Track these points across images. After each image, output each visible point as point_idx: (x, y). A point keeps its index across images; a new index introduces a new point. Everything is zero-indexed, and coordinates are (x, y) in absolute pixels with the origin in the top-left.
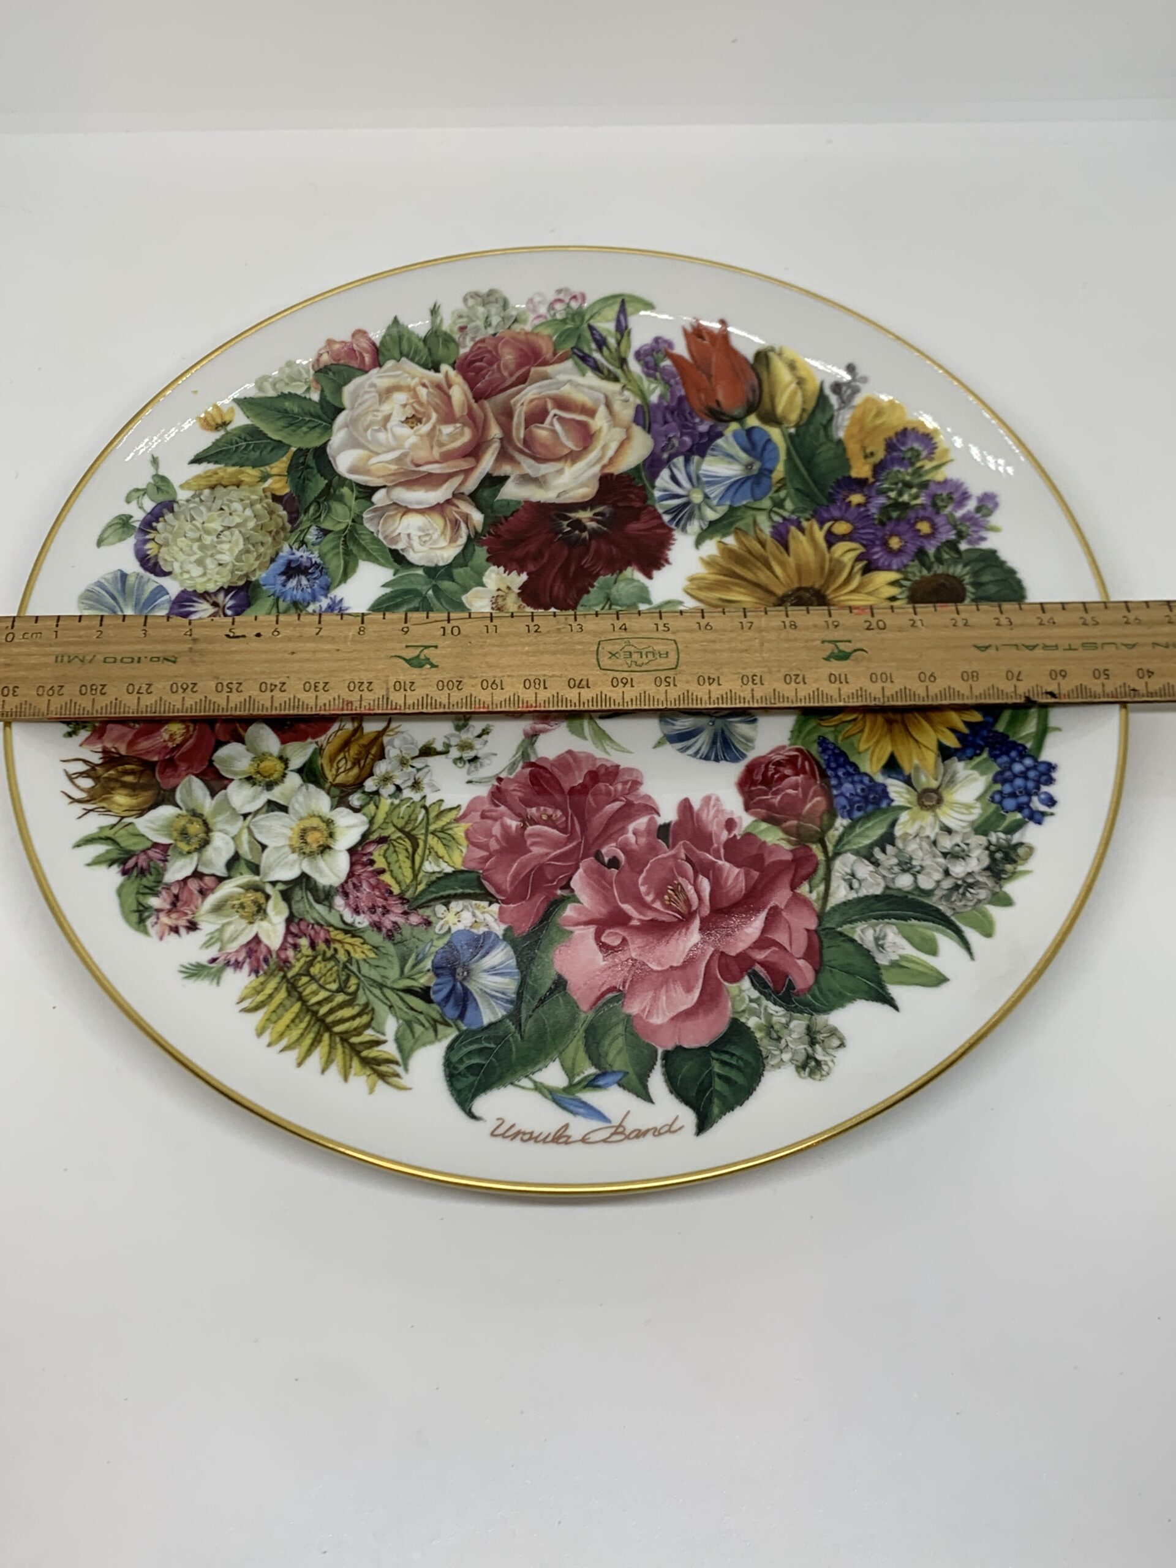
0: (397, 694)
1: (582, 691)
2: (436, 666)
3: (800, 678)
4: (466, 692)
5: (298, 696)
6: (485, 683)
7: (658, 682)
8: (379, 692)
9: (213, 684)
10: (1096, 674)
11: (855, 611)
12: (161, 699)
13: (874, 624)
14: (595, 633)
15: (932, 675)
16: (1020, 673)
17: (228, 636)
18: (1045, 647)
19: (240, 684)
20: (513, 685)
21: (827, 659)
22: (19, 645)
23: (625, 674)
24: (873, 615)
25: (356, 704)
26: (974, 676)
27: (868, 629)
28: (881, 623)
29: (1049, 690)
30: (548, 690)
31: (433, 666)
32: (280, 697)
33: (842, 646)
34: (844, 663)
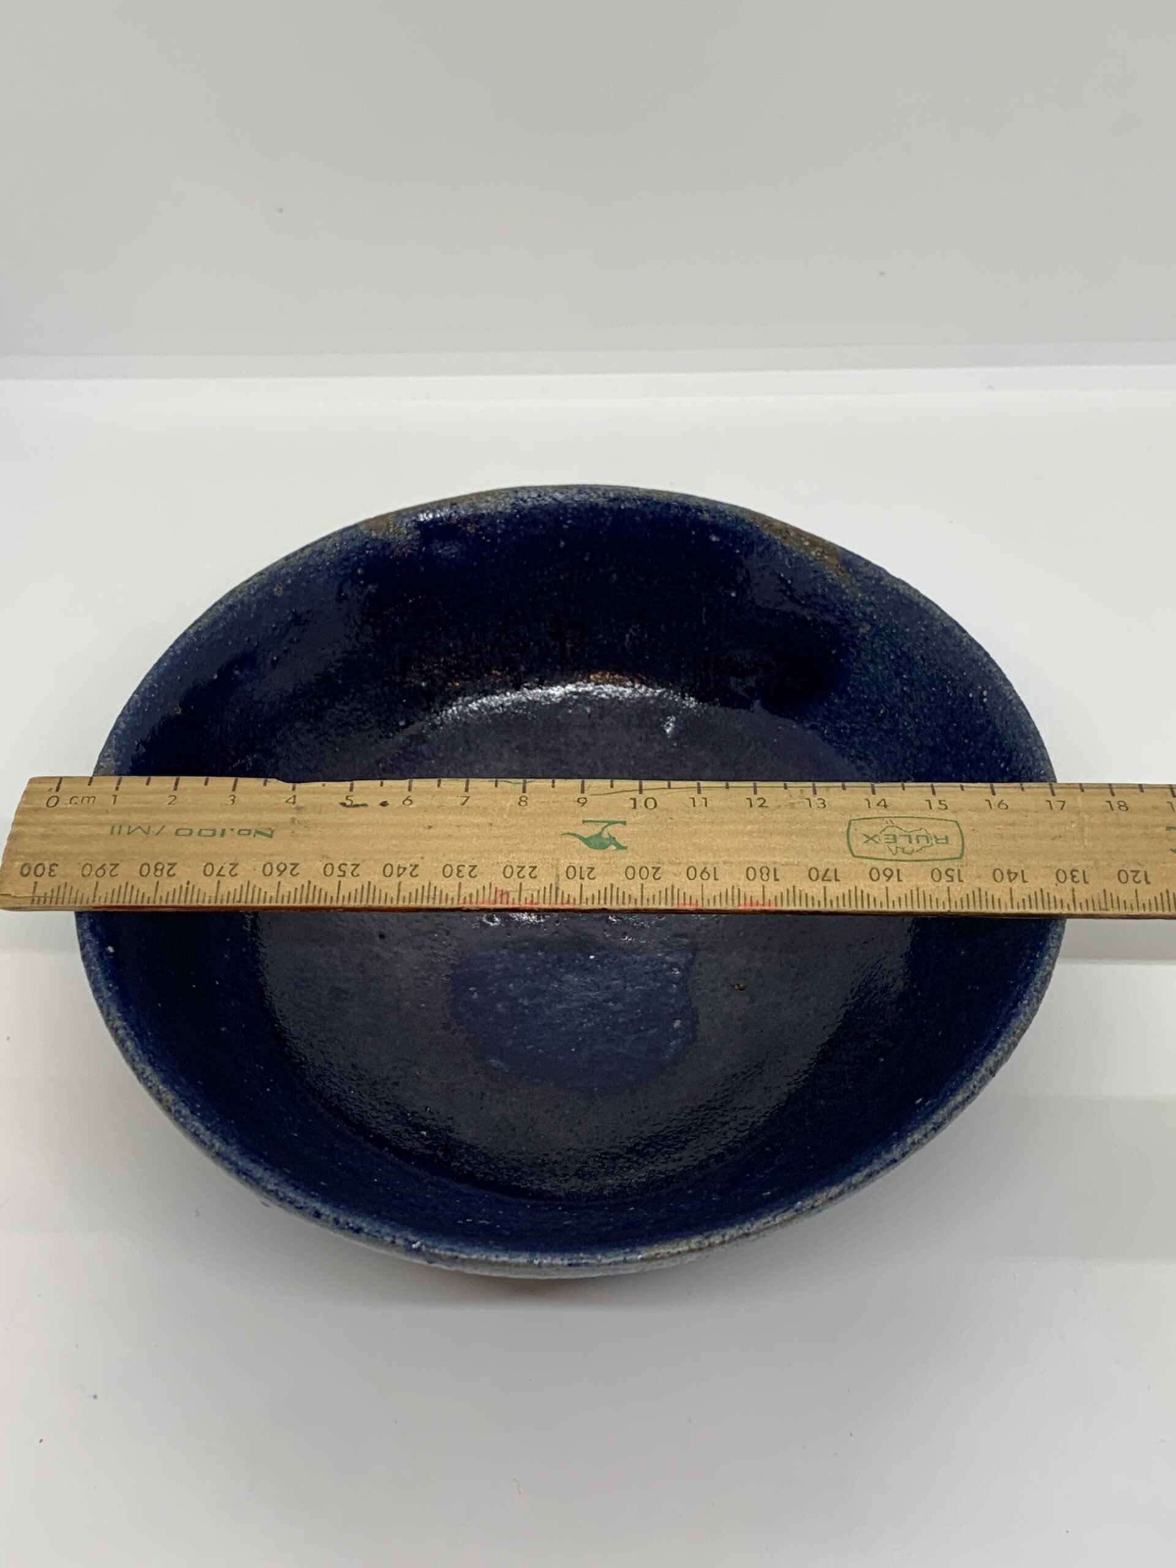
0: (572, 882)
1: (828, 885)
2: (626, 848)
4: (664, 883)
5: (434, 883)
6: (692, 872)
7: (935, 875)
8: (545, 880)
9: (320, 865)
12: (249, 882)
14: (844, 810)
17: (344, 804)
19: (358, 865)
20: (731, 873)
22: (65, 811)
25: (514, 895)
30: (782, 882)
31: (620, 847)
32: (410, 885)
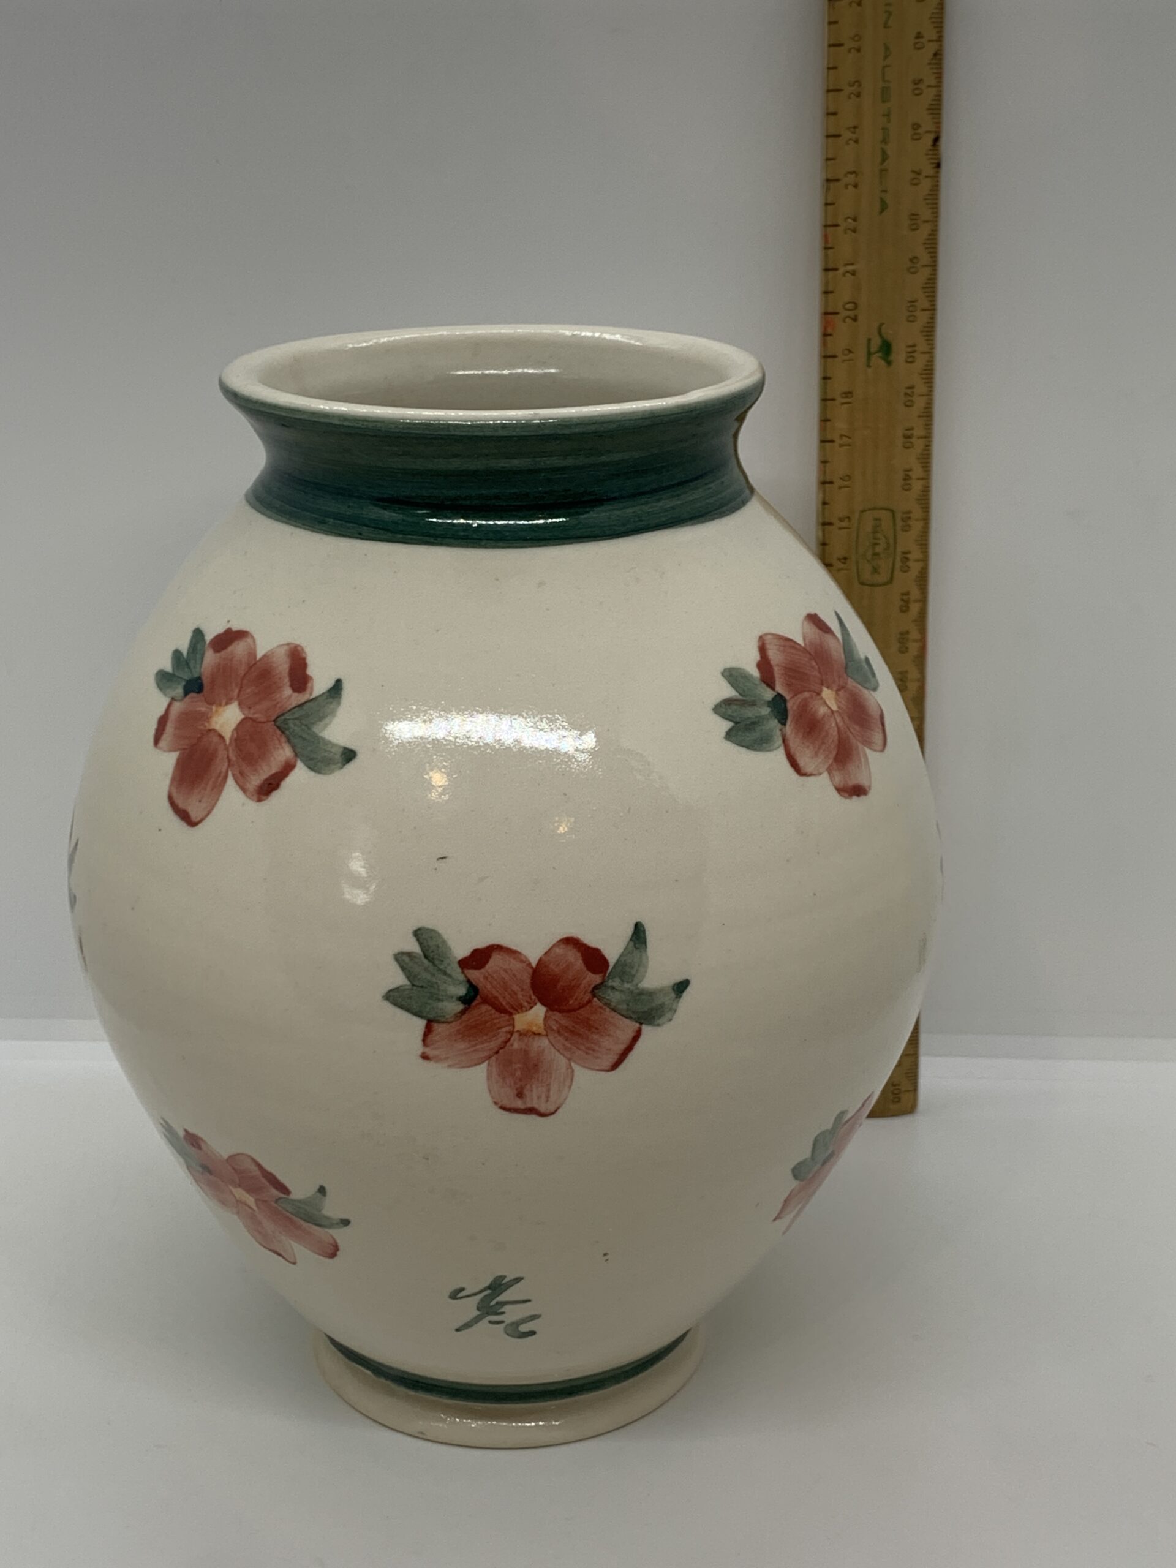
3: (909, 391)
10: (917, 92)
11: (829, 331)
13: (848, 313)
15: (911, 260)
16: (913, 171)
18: (885, 141)
21: (889, 363)
23: (898, 559)
24: (836, 313)
26: (914, 217)
27: (855, 319)
28: (848, 306)
29: (930, 142)
33: (874, 348)
34: (894, 348)
